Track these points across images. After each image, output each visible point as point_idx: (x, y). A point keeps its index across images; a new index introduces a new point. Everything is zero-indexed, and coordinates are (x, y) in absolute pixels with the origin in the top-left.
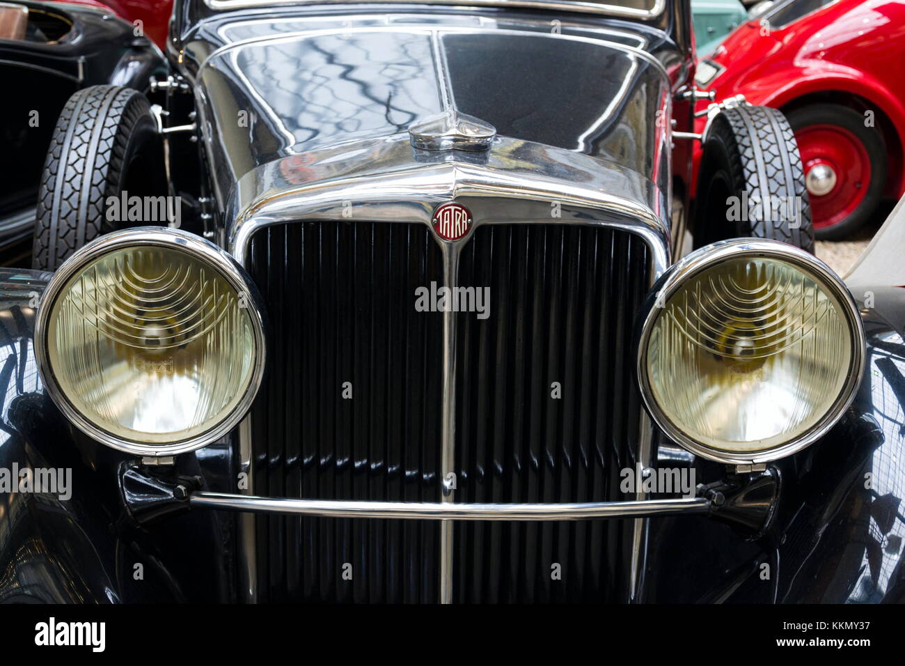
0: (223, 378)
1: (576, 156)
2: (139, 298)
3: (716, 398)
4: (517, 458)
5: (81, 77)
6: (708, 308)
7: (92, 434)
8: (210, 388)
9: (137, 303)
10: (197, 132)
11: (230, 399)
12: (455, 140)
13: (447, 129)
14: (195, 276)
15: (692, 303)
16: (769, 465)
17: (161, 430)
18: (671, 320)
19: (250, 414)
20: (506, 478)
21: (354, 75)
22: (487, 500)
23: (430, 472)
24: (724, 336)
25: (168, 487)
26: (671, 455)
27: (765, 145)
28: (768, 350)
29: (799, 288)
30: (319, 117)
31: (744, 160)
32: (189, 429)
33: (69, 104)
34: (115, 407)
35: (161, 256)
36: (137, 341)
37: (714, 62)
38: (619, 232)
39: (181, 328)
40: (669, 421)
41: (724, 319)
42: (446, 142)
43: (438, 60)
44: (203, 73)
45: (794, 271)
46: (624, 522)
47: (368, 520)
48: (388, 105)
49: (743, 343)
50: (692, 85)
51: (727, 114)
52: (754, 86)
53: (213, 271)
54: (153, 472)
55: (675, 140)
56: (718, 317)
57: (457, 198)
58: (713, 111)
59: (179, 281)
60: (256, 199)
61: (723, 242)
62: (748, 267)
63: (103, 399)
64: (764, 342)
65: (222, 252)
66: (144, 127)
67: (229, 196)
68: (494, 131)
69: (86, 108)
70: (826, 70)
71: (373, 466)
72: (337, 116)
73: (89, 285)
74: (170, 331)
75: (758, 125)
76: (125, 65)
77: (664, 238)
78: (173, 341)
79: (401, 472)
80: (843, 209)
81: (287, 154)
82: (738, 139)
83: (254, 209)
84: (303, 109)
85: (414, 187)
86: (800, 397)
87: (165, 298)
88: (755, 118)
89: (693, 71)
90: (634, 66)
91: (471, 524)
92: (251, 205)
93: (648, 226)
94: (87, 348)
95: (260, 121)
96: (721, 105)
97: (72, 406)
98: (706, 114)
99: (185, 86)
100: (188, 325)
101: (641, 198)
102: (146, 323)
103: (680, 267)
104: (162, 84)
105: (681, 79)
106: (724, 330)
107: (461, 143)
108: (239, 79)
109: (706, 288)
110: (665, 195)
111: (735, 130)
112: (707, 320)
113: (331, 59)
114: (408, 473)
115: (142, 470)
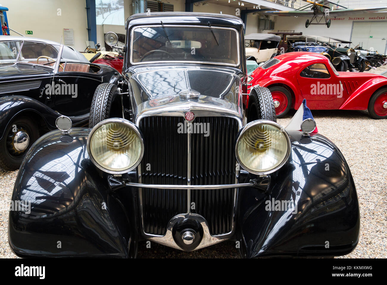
0: (134, 155)
1: (219, 100)
2: (113, 136)
3: (254, 159)
4: (206, 173)
5: (102, 81)
6: (252, 136)
7: (101, 169)
8: (130, 158)
9: (112, 137)
10: (129, 94)
11: (135, 160)
12: (190, 96)
13: (188, 94)
14: (127, 130)
15: (249, 135)
16: (267, 175)
17: (119, 168)
18: (243, 140)
19: (140, 164)
20: (203, 178)
21: (166, 80)
22: (199, 184)
23: (185, 177)
24: (256, 144)
25: (120, 182)
26: (243, 172)
27: (264, 96)
28: (267, 147)
29: (275, 132)
30: (158, 90)
31: (260, 100)
32: (125, 168)
33: (98, 88)
34: (107, 162)
35: (118, 125)
36: (112, 146)
37: (251, 77)
38: (230, 118)
39: (123, 143)
40: (243, 164)
41: (256, 139)
42: (188, 97)
43: (186, 77)
44: (130, 80)
45: (273, 127)
46: (232, 189)
47: (170, 189)
48: (174, 87)
49: (261, 145)
50: (246, 82)
51: (255, 89)
52: (260, 82)
53: (131, 129)
54: (117, 178)
55: (243, 95)
56: (255, 139)
57: (191, 110)
58: (252, 88)
59: (123, 131)
60: (142, 111)
61: (256, 121)
62: (262, 127)
63: (104, 160)
64: (266, 145)
65: (133, 124)
66: (116, 93)
67: (135, 110)
68: (200, 94)
69: (102, 88)
70: (277, 78)
71: (171, 176)
72: (163, 90)
73: (100, 132)
74: (121, 144)
75: (263, 92)
76: (113, 78)
77: (242, 120)
78: (121, 146)
79: (178, 177)
80: (282, 111)
81: (150, 99)
82: (258, 95)
83: (141, 113)
84: (155, 89)
85: (181, 108)
86: (275, 158)
87: (119, 136)
88: (262, 90)
89: (247, 79)
90: (233, 78)
91: (195, 190)
92: (141, 112)
93: (237, 117)
94: (100, 148)
95: (144, 91)
96: (254, 87)
97: (96, 162)
98: (250, 89)
99: (126, 83)
100: (125, 142)
101: (236, 110)
102: (115, 142)
103: (246, 127)
104: (120, 83)
105: (244, 81)
106: (256, 142)
107: (192, 97)
108: (139, 81)
109: (252, 132)
110: (241, 109)
111: (257, 93)
112: (252, 140)
113: (161, 76)
114: (179, 177)
115: (114, 178)
